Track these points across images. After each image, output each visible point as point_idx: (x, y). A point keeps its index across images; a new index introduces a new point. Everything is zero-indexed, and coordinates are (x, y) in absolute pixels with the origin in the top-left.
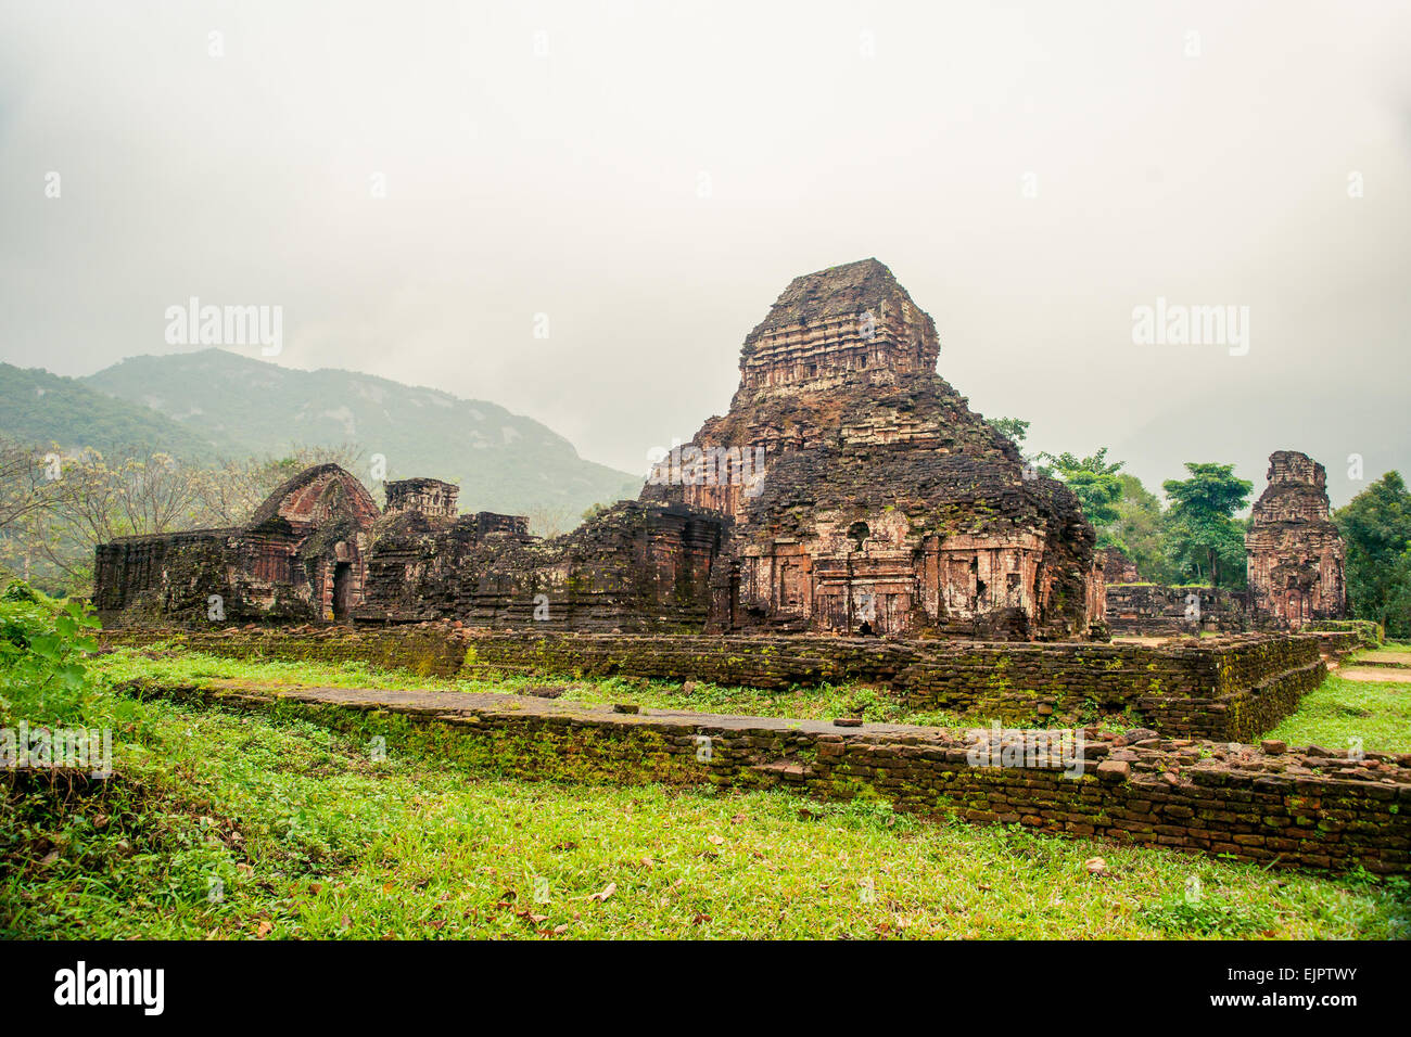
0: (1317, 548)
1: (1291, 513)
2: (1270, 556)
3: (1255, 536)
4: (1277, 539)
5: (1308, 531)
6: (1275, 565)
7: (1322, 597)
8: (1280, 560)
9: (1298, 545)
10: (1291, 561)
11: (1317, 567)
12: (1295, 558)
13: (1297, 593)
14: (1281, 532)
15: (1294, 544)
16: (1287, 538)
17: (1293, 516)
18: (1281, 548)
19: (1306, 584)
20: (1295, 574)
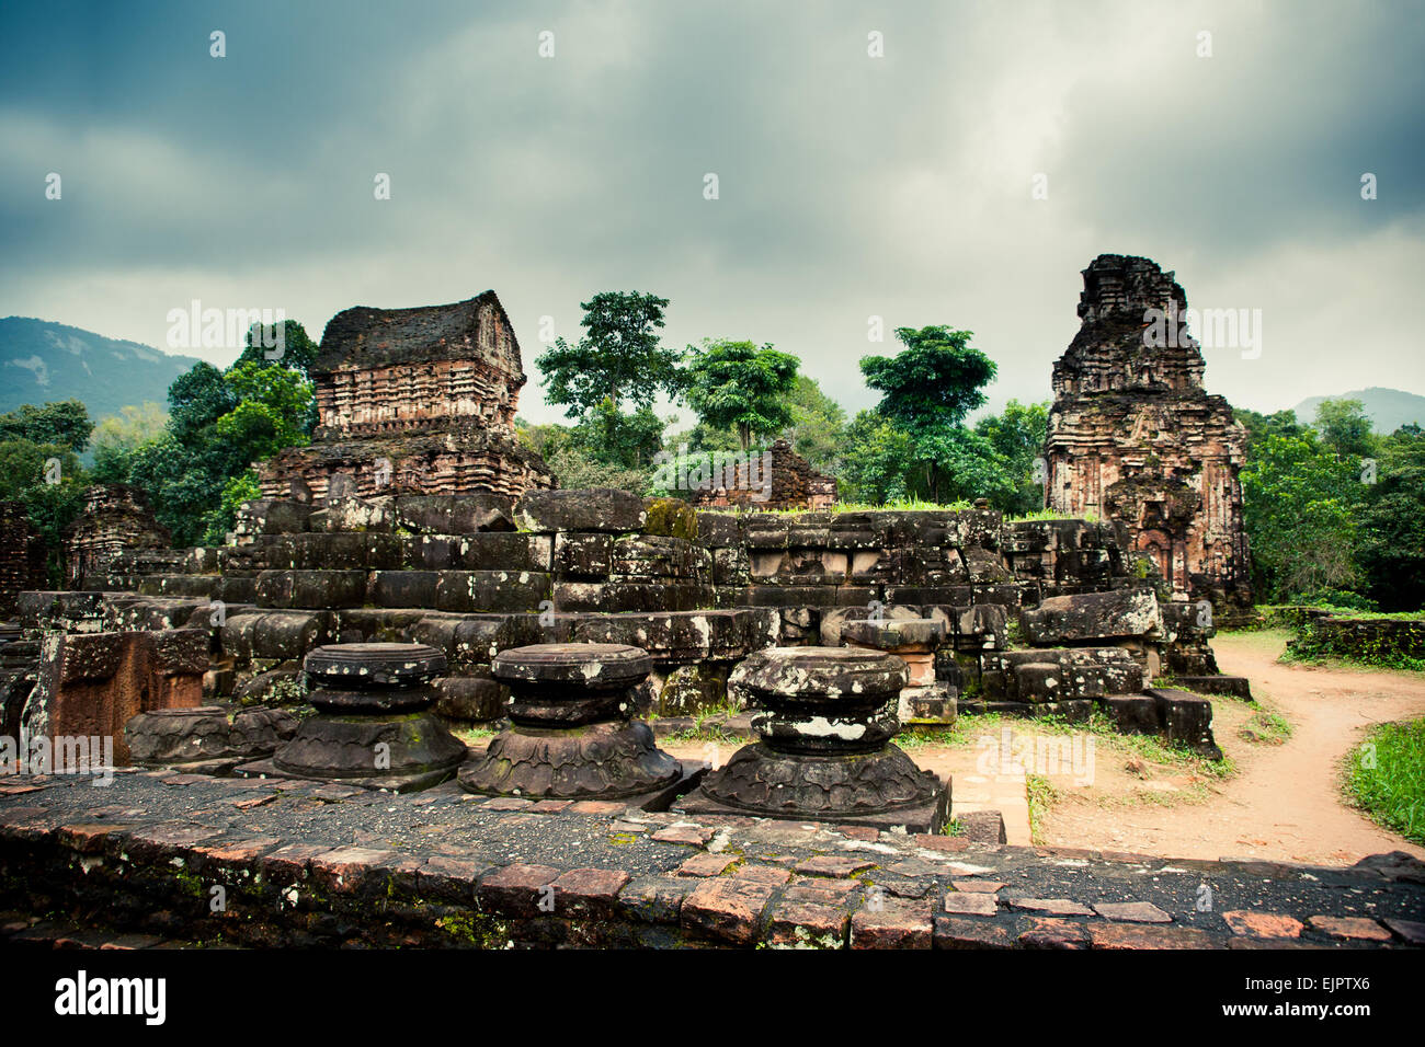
0: (1197, 443)
1: (1140, 371)
2: (1104, 460)
3: (1075, 419)
4: (1120, 423)
5: (1182, 407)
6: (1115, 478)
7: (1207, 547)
8: (1125, 469)
9: (1163, 436)
10: (1148, 471)
11: (1197, 483)
12: (1155, 464)
13: (1161, 538)
14: (1127, 410)
15: (1155, 434)
16: (1140, 422)
17: (1145, 376)
18: (1129, 442)
19: (1180, 519)
20: (1160, 497)
